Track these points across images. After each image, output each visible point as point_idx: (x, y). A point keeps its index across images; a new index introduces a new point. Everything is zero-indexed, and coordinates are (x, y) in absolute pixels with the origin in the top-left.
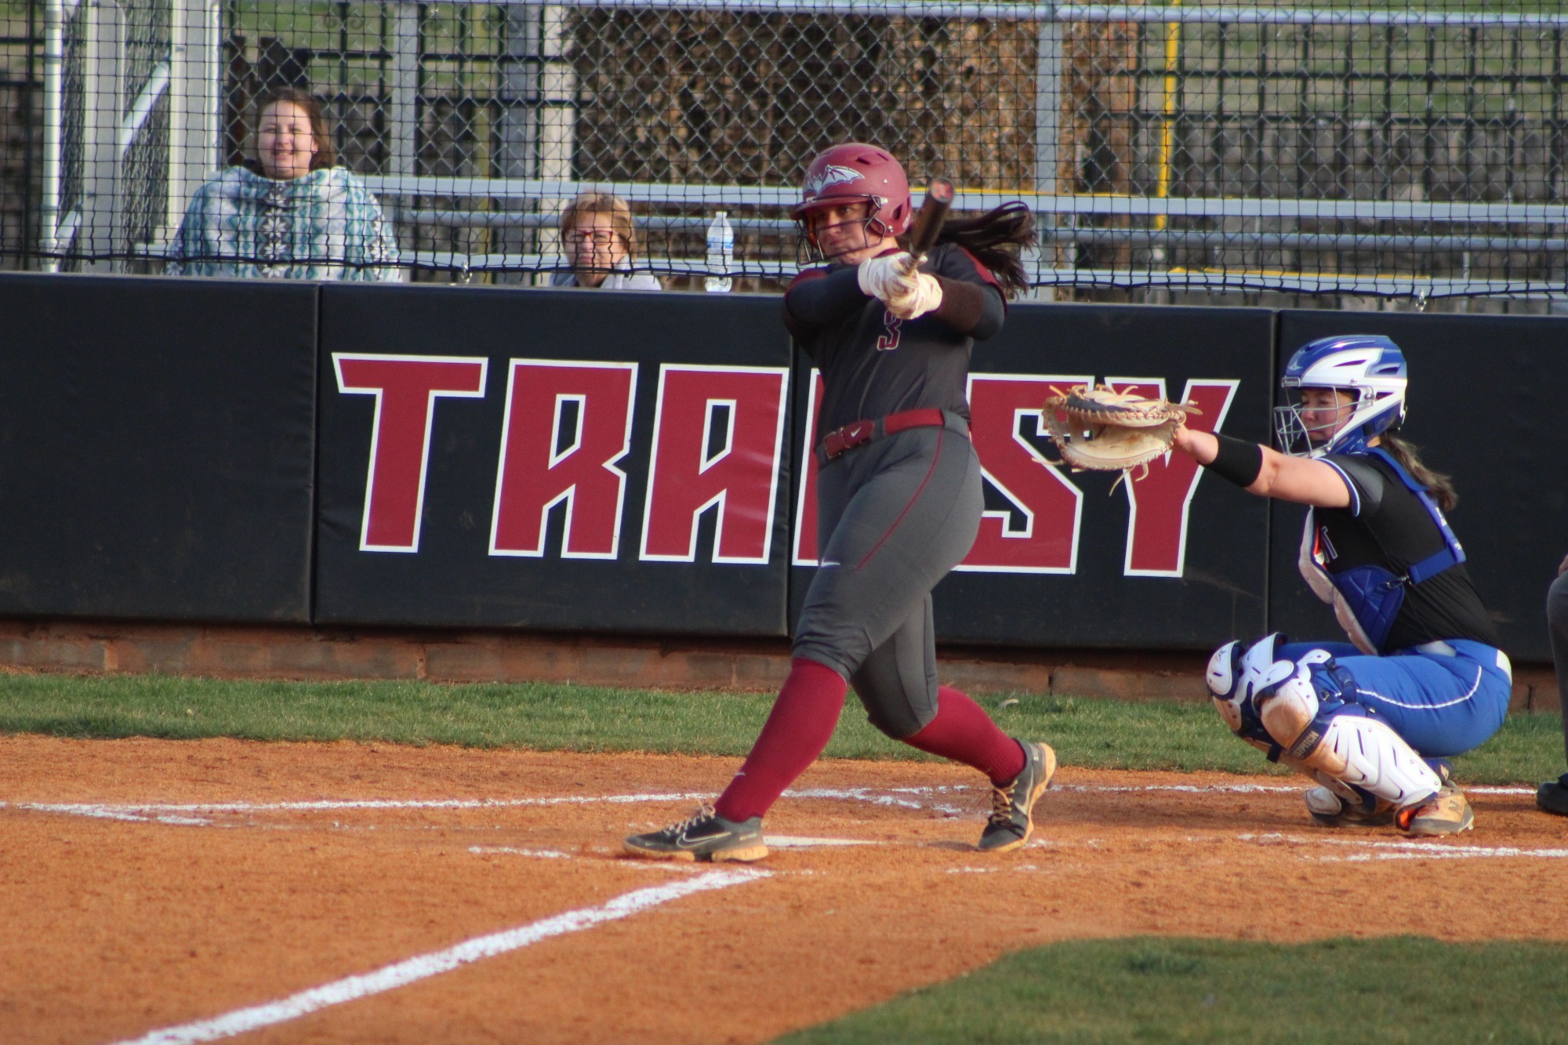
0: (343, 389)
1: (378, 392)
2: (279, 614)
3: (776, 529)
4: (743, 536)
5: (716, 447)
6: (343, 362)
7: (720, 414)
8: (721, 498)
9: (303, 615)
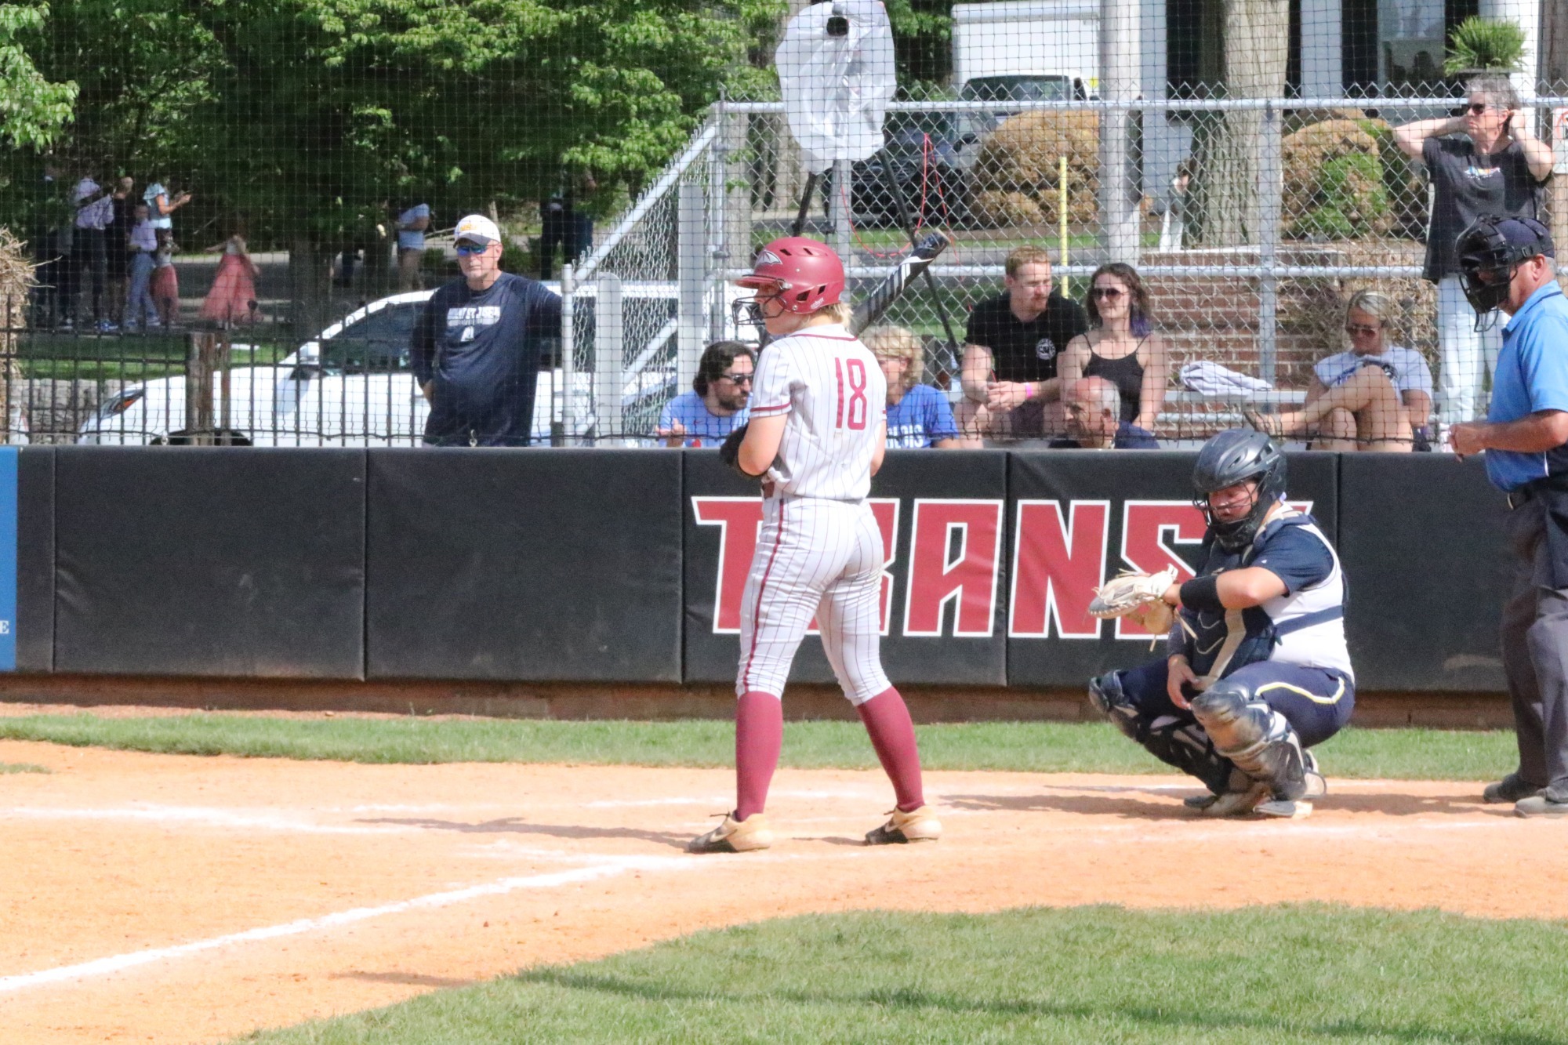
0: (700, 522)
1: (723, 523)
2: (659, 677)
3: (998, 613)
4: (974, 616)
5: (954, 556)
6: (700, 504)
7: (957, 533)
8: (958, 592)
9: (677, 677)
